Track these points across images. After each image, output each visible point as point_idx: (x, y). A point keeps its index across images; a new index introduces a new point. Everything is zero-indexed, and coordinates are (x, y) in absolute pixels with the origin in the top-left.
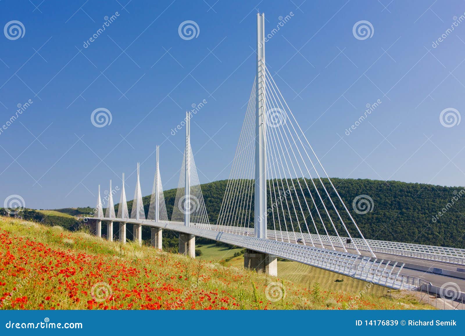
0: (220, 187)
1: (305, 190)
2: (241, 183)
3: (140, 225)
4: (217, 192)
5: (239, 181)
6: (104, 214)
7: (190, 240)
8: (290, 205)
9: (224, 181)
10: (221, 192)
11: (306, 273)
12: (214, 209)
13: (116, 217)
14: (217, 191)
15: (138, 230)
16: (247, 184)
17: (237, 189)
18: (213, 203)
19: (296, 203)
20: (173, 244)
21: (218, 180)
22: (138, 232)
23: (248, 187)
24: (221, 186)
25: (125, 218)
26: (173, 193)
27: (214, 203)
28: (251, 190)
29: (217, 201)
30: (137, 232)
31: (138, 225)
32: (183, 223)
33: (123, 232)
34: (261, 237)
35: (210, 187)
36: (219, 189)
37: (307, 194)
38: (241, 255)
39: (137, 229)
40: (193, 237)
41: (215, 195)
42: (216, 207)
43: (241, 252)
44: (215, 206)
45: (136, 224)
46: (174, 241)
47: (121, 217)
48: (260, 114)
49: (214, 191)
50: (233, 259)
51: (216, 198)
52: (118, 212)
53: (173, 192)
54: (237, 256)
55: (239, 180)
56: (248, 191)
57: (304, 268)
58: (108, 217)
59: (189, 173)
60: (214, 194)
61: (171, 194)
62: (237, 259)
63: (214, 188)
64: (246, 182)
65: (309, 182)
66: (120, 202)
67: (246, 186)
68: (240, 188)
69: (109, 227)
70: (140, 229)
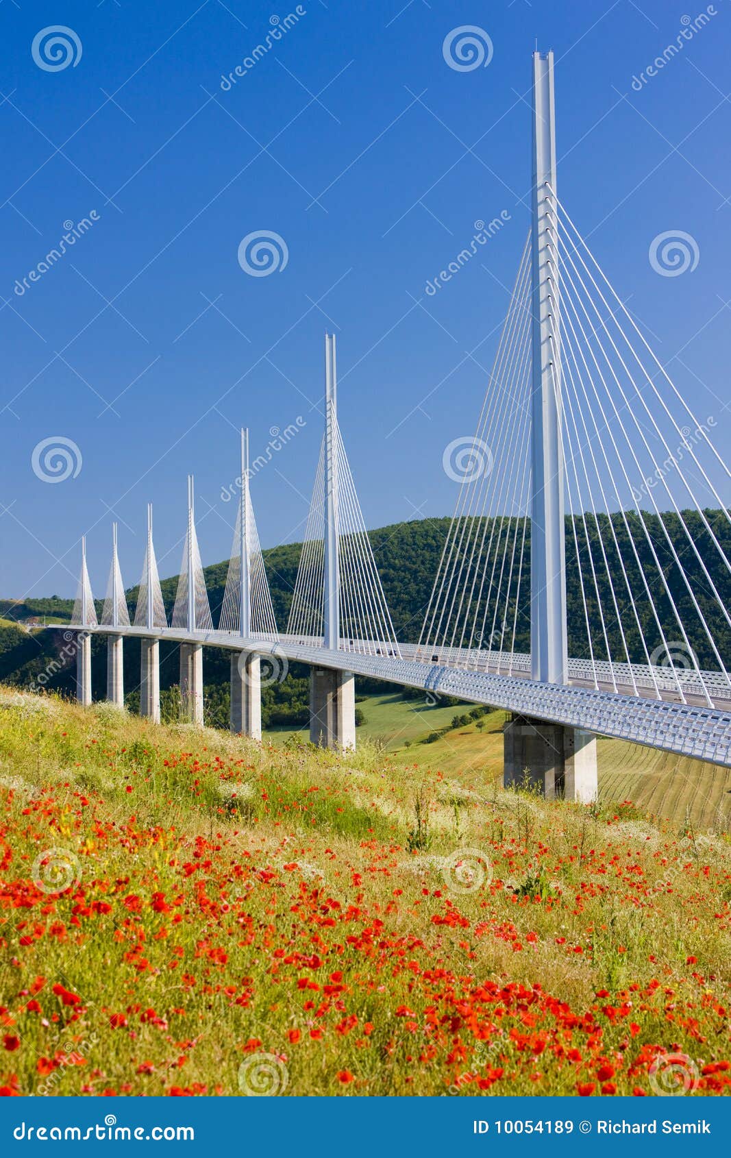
0: (411, 540)
1: (642, 545)
2: (468, 528)
3: (199, 645)
4: (404, 553)
5: (462, 522)
6: (99, 617)
7: (341, 685)
8: (602, 583)
9: (422, 522)
10: (413, 553)
11: (649, 771)
12: (397, 599)
13: (132, 625)
14: (402, 549)
15: (192, 659)
16: (483, 531)
17: (457, 543)
18: (392, 582)
19: (618, 581)
20: (287, 694)
21: (406, 521)
22: (193, 663)
23: (488, 538)
24: (414, 537)
25: (155, 628)
26: (285, 557)
27: (396, 583)
28: (494, 547)
29: (405, 578)
30: (190, 663)
31: (192, 645)
32: (321, 640)
33: (151, 664)
34: (552, 679)
35: (384, 540)
36: (408, 545)
37: (646, 557)
38: (470, 723)
39: (190, 657)
40: (349, 678)
41: (397, 561)
42: (400, 593)
43: (470, 714)
44: (398, 590)
45: (187, 643)
46: (289, 686)
47: (146, 624)
48: (543, 338)
49: (395, 550)
50: (450, 732)
51: (400, 569)
52: (137, 611)
53: (284, 554)
54: (461, 726)
55: (463, 519)
56: (485, 549)
57: (643, 758)
58: (110, 622)
59: (335, 501)
60: (395, 559)
61: (278, 559)
62: (462, 734)
63: (396, 542)
64: (483, 525)
65: (652, 521)
66: (142, 583)
67: (481, 536)
68: (465, 540)
69: (112, 650)
70: (199, 655)
